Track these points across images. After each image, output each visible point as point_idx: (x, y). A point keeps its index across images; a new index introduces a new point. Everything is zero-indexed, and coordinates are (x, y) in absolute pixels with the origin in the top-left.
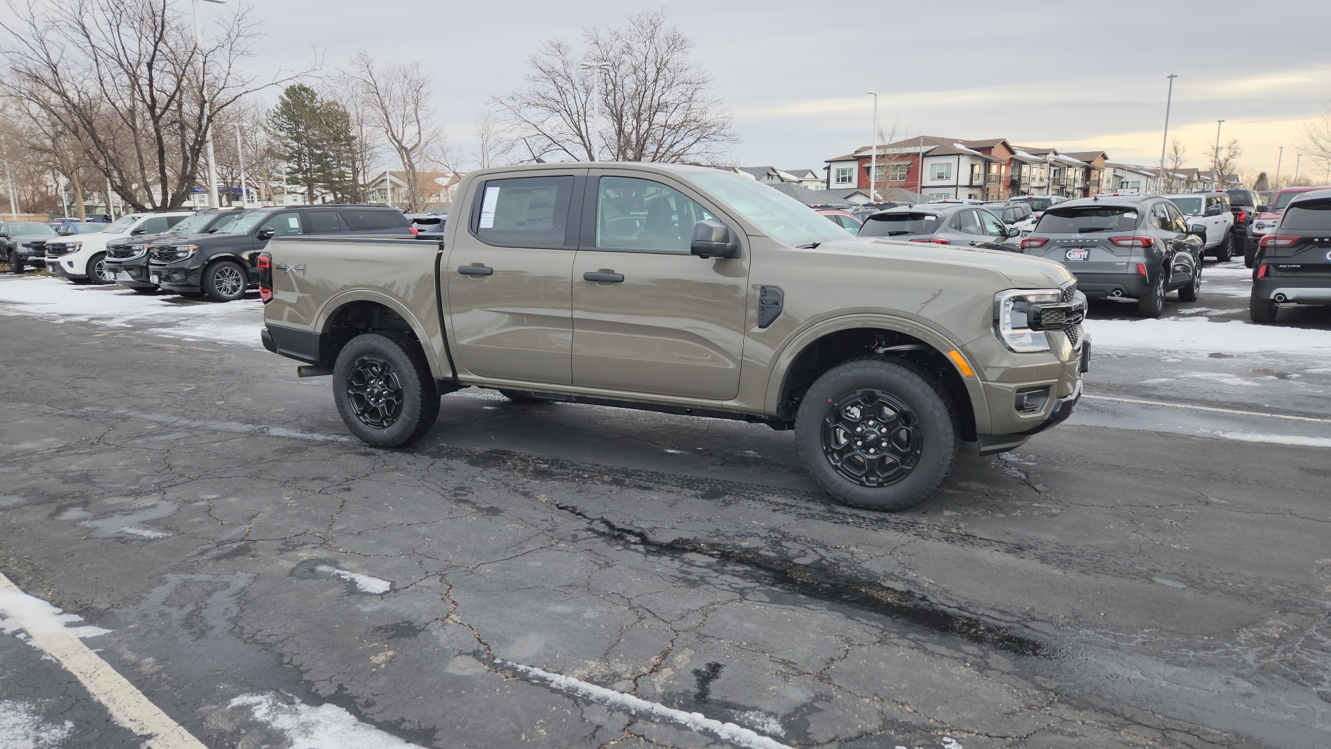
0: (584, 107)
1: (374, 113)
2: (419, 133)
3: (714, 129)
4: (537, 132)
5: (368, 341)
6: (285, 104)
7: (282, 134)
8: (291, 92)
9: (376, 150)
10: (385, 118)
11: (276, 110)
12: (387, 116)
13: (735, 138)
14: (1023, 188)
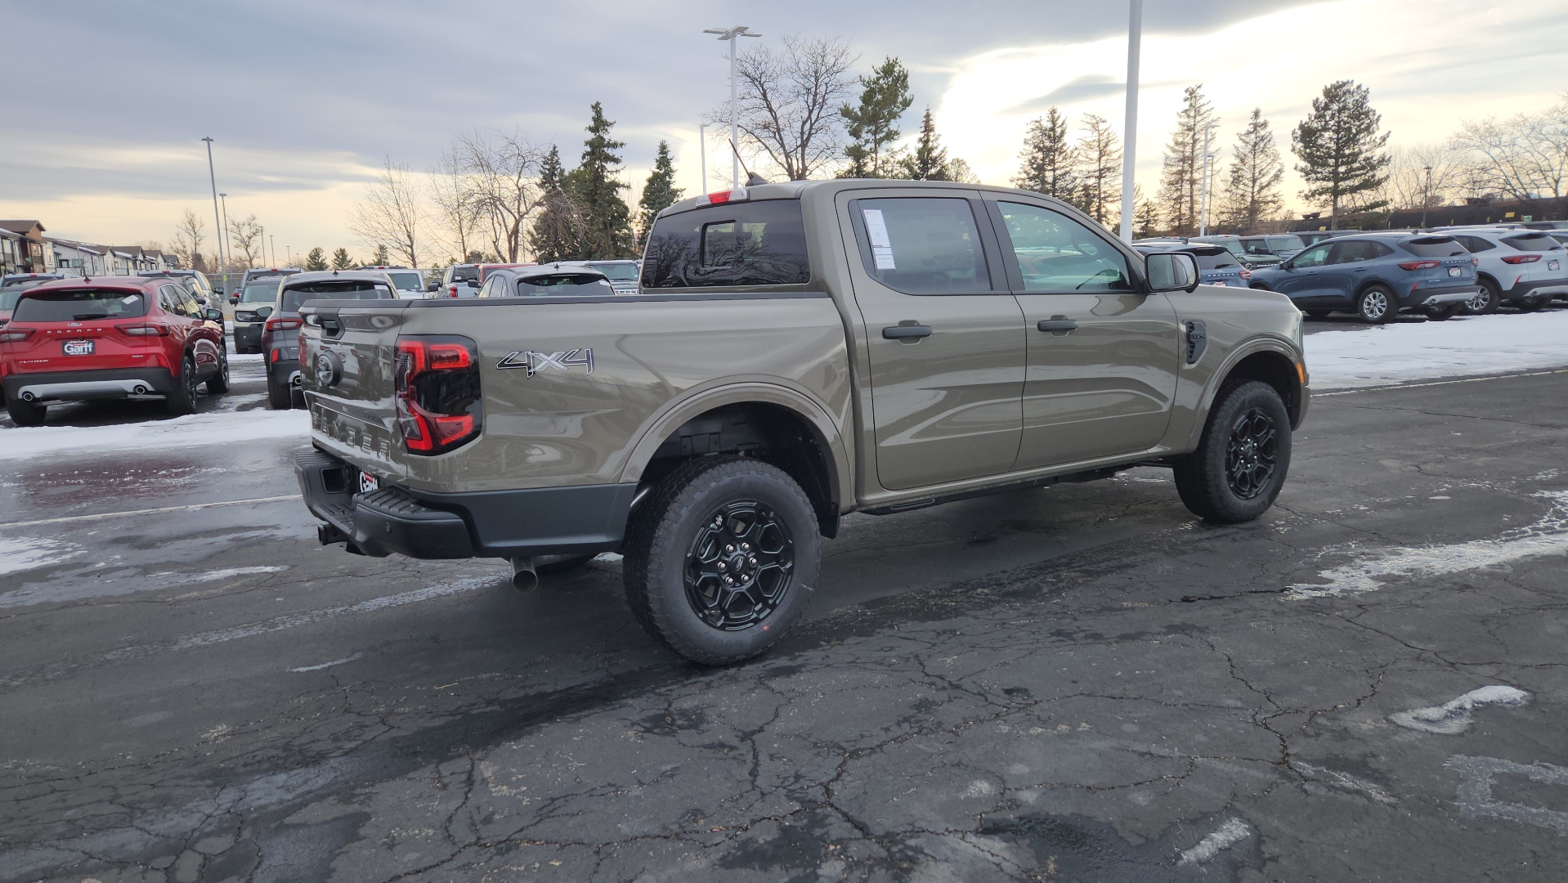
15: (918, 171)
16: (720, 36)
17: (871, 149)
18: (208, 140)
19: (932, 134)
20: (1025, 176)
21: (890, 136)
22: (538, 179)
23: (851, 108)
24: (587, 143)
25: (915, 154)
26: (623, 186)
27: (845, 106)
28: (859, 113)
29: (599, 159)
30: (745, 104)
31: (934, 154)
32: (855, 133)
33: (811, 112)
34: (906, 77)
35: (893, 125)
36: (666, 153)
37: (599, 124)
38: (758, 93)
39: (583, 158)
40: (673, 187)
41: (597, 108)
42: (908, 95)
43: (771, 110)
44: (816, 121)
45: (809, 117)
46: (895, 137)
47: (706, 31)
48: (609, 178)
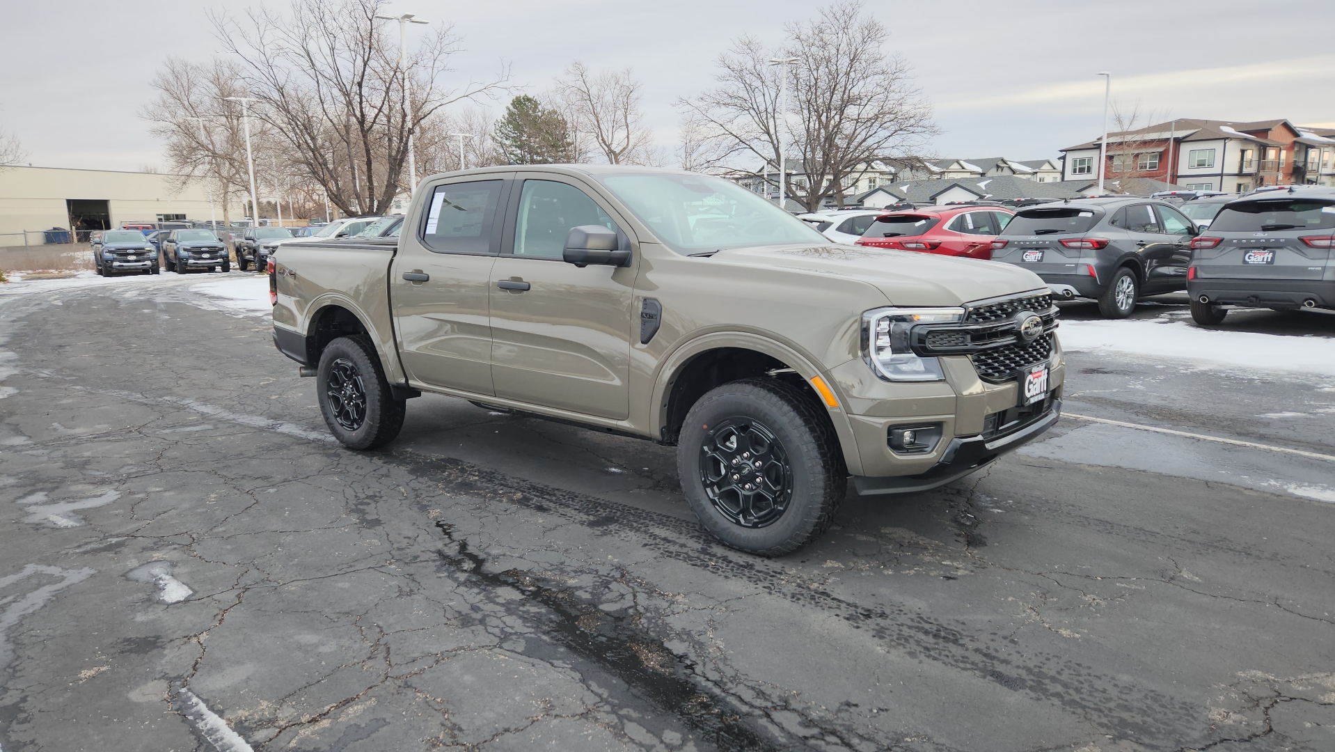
0: (774, 103)
1: (585, 120)
2: (628, 137)
3: (912, 121)
4: (723, 131)
5: (339, 345)
6: (511, 114)
7: (508, 142)
8: (518, 103)
9: (589, 155)
10: (596, 123)
11: (503, 120)
12: (598, 121)
13: (935, 129)
14: (1308, 176)
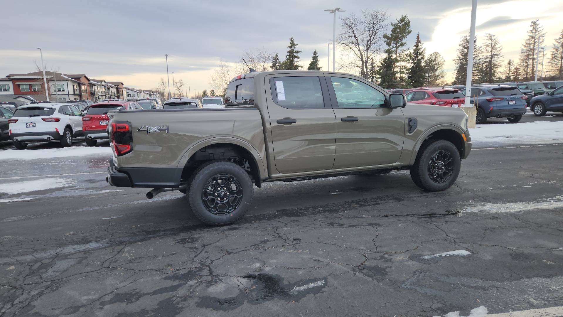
14: (96, 96)
15: (414, 58)
16: (330, 12)
17: (395, 50)
18: (166, 55)
19: (420, 43)
20: (458, 58)
21: (402, 45)
22: (271, 64)
23: (387, 34)
24: (288, 52)
25: (412, 51)
26: (300, 67)
27: (385, 34)
28: (390, 37)
29: (292, 57)
30: (346, 35)
31: (421, 51)
32: (388, 44)
33: (371, 37)
34: (409, 22)
35: (404, 41)
36: (316, 54)
37: (293, 45)
38: (351, 31)
39: (286, 57)
40: (318, 66)
41: (292, 39)
42: (410, 29)
43: (355, 37)
44: (373, 40)
45: (370, 39)
46: (404, 45)
47: (325, 11)
48: (296, 64)
